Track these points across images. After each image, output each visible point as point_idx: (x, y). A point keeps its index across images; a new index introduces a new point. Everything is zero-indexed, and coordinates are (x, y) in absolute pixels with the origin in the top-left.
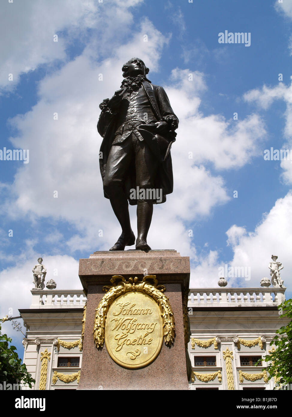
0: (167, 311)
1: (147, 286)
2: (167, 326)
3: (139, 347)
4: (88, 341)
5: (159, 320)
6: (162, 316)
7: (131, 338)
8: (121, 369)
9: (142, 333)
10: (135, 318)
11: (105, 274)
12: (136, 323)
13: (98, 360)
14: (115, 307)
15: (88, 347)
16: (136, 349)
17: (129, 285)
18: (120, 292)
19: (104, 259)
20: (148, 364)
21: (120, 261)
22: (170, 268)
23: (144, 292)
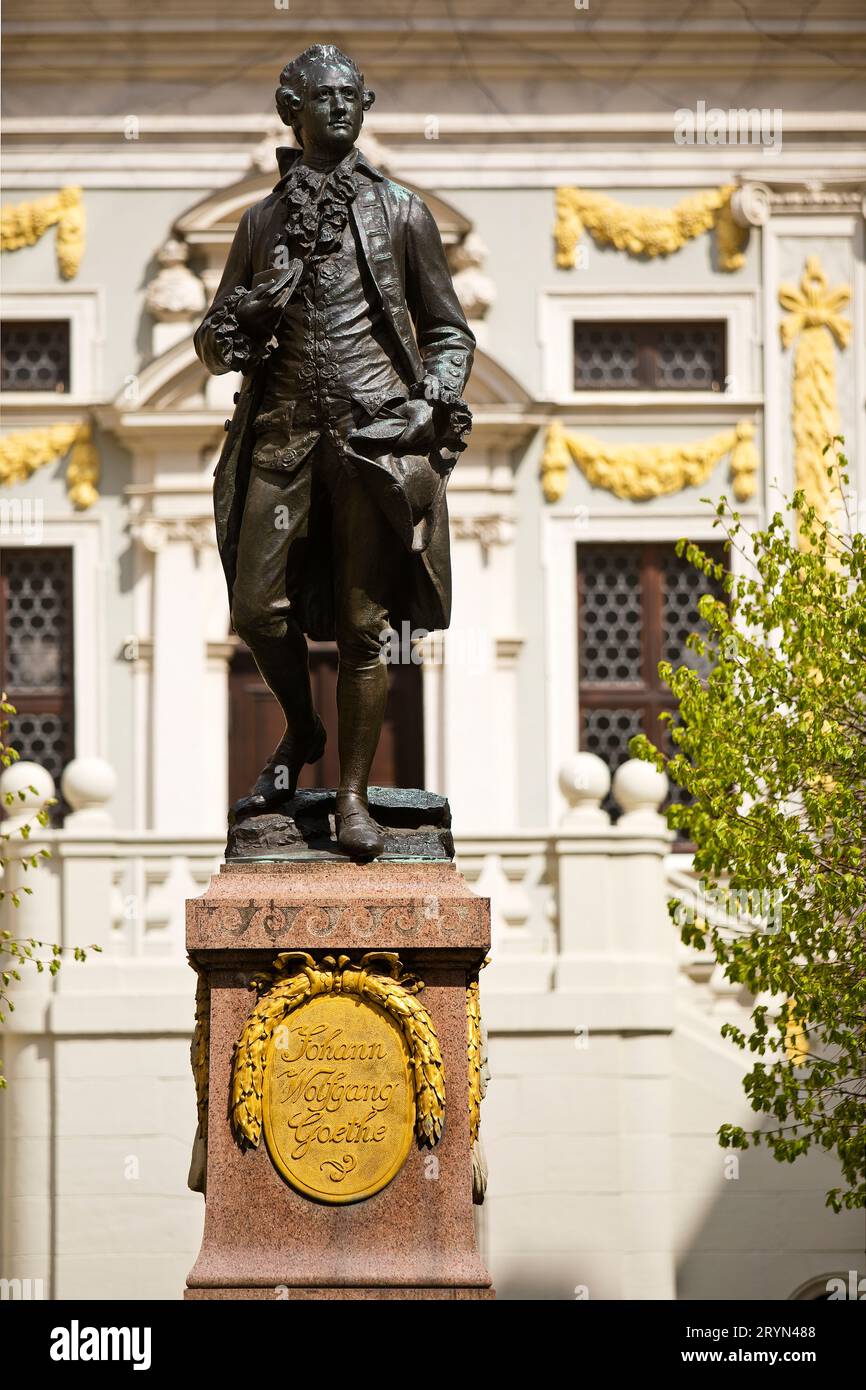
0: (429, 1051)
1: (371, 982)
3: (352, 1149)
4: (220, 1130)
5: (403, 1075)
6: (412, 1066)
7: (332, 1122)
8: (306, 1206)
9: (358, 1111)
10: (340, 1068)
11: (258, 946)
12: (344, 1083)
13: (248, 1181)
14: (287, 1039)
15: (219, 1146)
16: (344, 1154)
17: (324, 978)
18: (300, 997)
19: (252, 901)
20: (376, 1194)
21: (298, 909)
22: (436, 933)
23: (365, 997)
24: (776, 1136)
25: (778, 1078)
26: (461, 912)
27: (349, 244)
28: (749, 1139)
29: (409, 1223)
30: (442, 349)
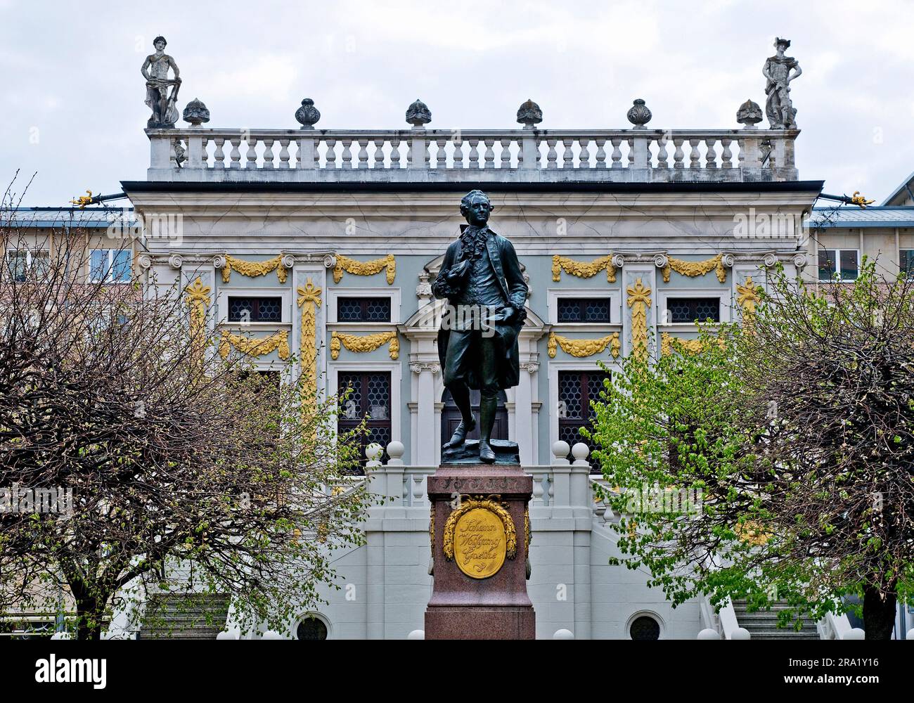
0: (511, 528)
1: (491, 505)
2: (511, 543)
3: (482, 560)
4: (439, 556)
6: (505, 533)
7: (478, 552)
8: (467, 580)
9: (487, 548)
10: (483, 533)
12: (482, 539)
13: (448, 571)
14: (462, 524)
15: (440, 561)
16: (482, 563)
17: (475, 503)
18: (466, 510)
19: (450, 477)
20: (493, 576)
21: (466, 480)
22: (513, 489)
23: (489, 509)
24: (628, 561)
25: (630, 542)
26: (522, 481)
27: (485, 255)
28: (619, 562)
29: (504, 585)
30: (516, 291)
